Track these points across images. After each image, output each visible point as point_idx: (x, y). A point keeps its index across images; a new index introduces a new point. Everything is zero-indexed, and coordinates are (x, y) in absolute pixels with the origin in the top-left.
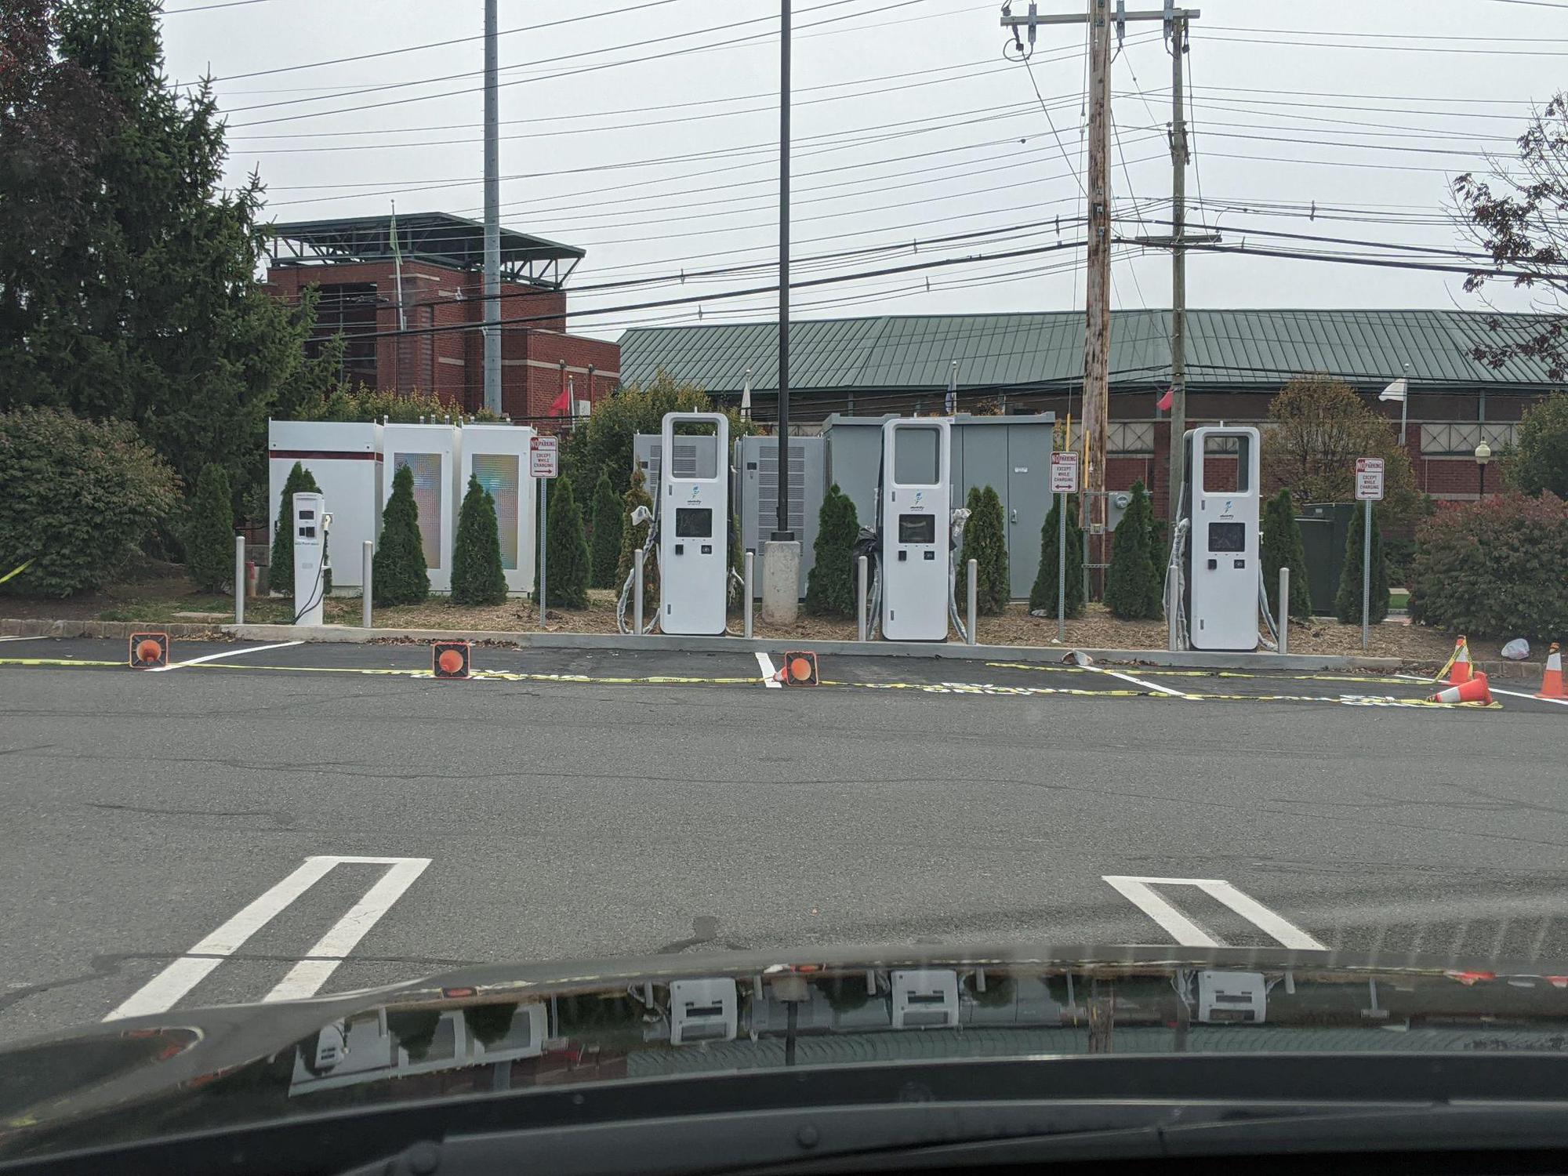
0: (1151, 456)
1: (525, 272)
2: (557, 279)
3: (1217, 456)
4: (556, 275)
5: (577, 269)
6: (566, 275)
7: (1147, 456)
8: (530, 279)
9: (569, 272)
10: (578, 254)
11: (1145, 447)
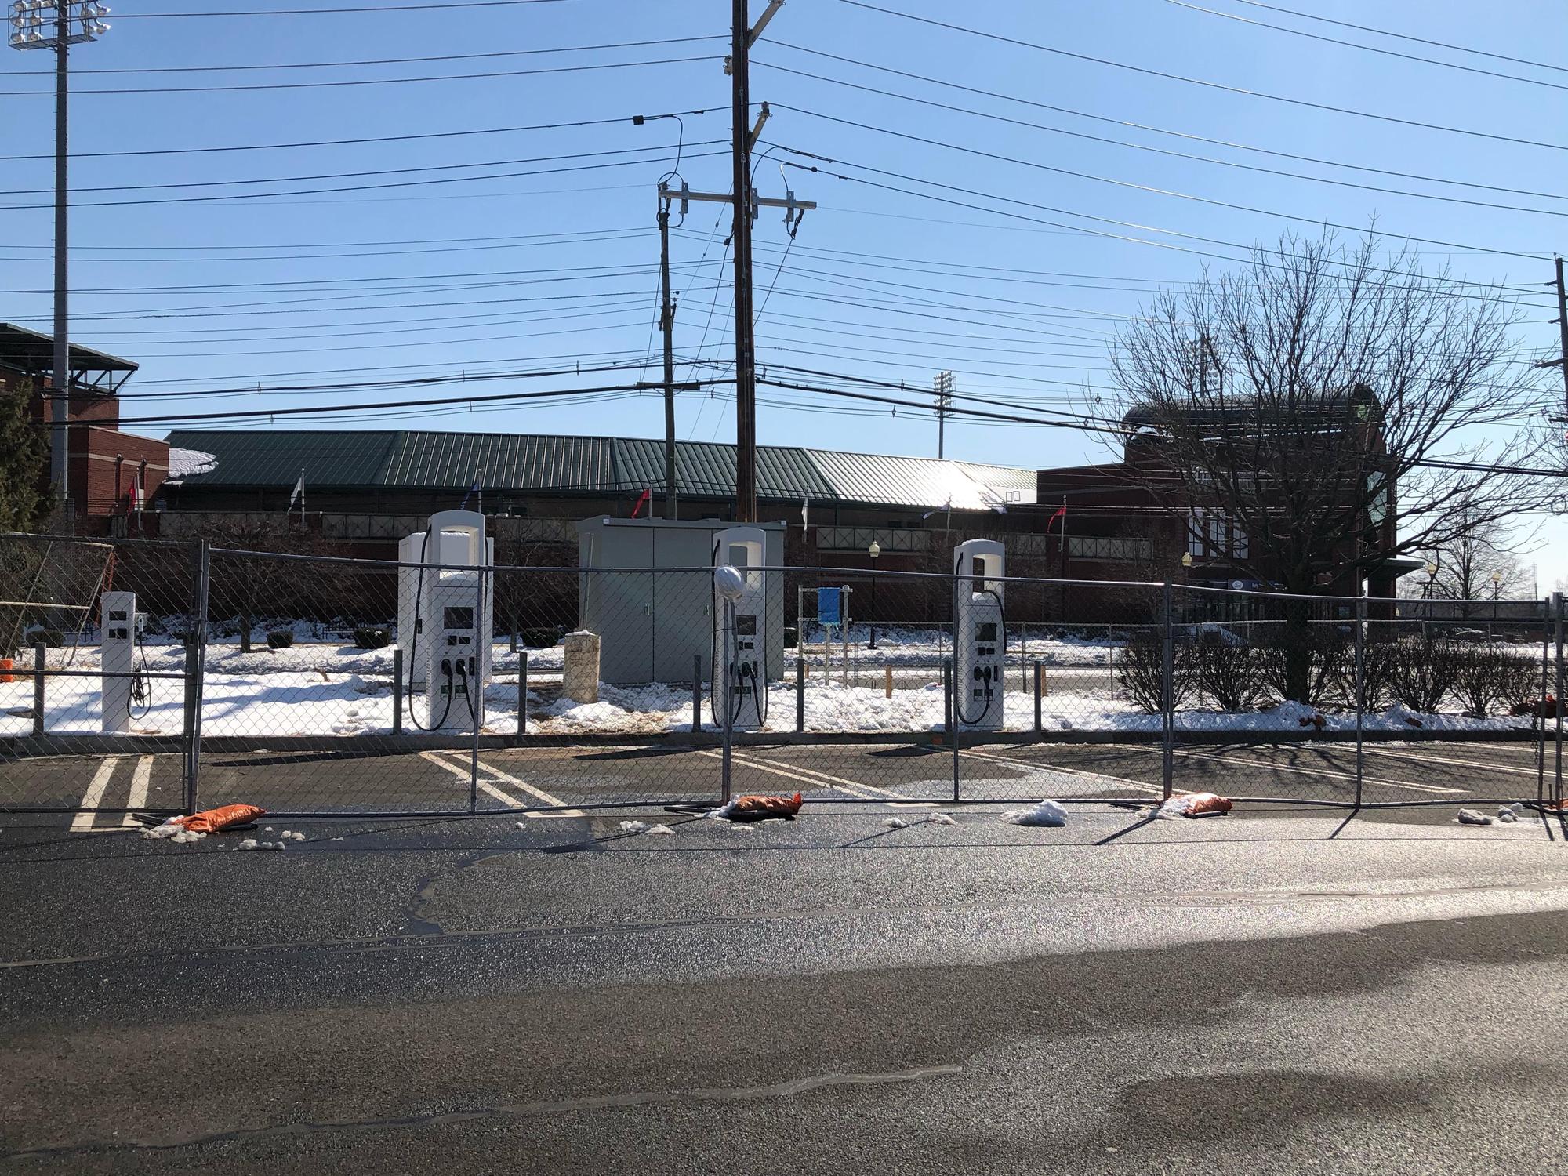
1: (82, 379)
2: (110, 387)
4: (110, 384)
5: (129, 380)
6: (119, 385)
8: (85, 384)
9: (122, 382)
10: (133, 368)
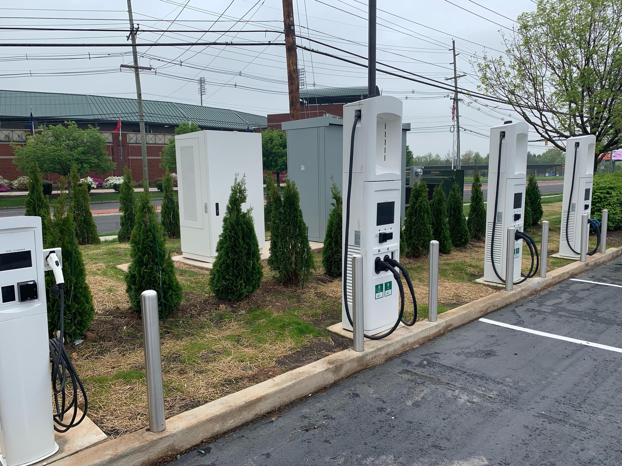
0: (112, 144)
3: (134, 145)
7: (110, 144)
11: (109, 141)
